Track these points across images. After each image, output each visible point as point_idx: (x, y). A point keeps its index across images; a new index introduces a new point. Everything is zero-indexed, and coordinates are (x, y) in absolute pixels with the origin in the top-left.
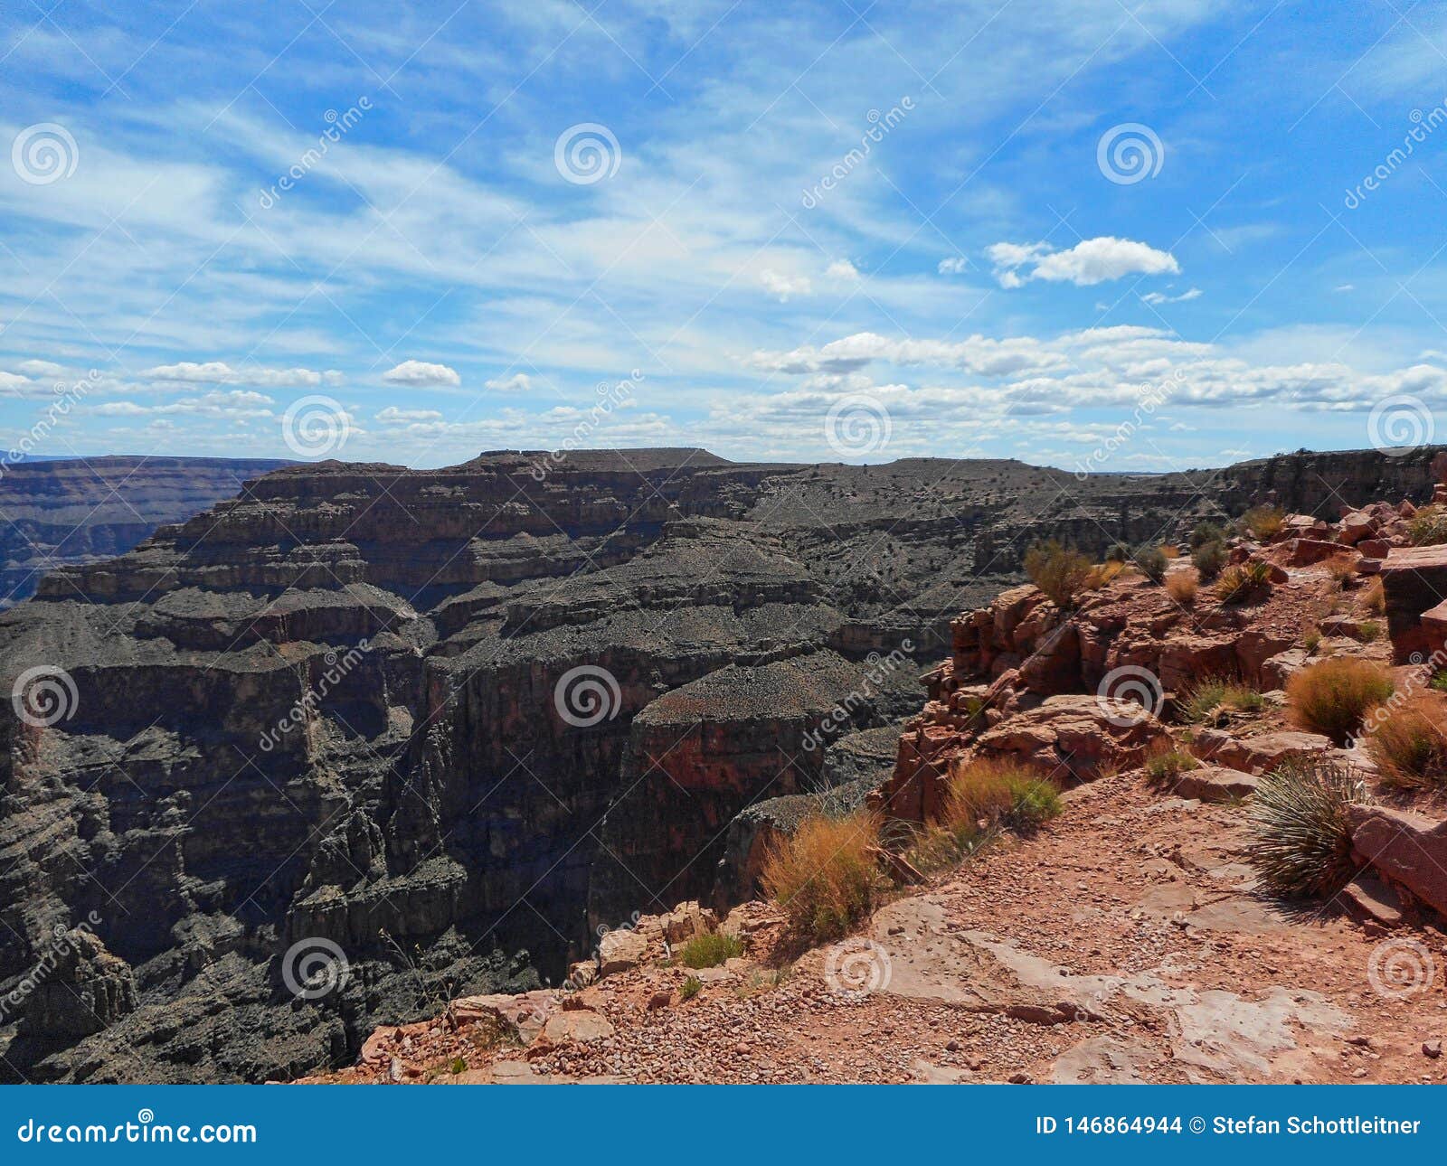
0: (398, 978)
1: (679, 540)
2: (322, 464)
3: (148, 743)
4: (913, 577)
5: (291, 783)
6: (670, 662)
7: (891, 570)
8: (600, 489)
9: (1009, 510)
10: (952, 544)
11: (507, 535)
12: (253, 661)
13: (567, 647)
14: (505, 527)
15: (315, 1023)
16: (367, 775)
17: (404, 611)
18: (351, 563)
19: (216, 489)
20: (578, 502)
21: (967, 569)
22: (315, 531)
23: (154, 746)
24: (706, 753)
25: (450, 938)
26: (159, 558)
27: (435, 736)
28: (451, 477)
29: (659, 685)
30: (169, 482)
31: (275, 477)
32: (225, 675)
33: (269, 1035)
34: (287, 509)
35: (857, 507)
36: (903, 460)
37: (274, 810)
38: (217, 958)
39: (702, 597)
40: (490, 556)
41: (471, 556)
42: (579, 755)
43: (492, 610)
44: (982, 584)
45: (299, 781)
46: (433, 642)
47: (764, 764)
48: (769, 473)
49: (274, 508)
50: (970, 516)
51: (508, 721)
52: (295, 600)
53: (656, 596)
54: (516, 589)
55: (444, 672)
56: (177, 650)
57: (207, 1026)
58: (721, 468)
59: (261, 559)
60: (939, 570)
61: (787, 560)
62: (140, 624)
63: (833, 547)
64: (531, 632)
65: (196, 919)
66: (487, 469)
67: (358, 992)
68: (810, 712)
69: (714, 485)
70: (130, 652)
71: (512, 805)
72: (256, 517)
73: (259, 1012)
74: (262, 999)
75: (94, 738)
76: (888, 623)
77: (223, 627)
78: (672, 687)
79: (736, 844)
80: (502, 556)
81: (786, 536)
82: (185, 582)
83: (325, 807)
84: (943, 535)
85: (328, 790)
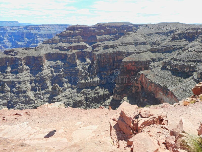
0: (92, 91)
1: (127, 36)
2: (76, 25)
3: (58, 62)
4: (161, 41)
5: (75, 68)
6: (126, 53)
7: (158, 40)
8: (114, 28)
9: (177, 30)
10: (168, 36)
11: (101, 35)
12: (69, 52)
13: (112, 51)
14: (101, 34)
15: (83, 96)
16: (84, 67)
17: (88, 46)
18: (81, 39)
19: (59, 29)
20: (111, 30)
21: (170, 40)
22: (76, 35)
23: (58, 63)
24: (132, 65)
25: (98, 87)
26: (57, 38)
27: (95, 62)
28: (94, 27)
29: (125, 56)
30: (53, 28)
31: (70, 27)
32: (66, 54)
33: (78, 97)
34: (72, 32)
35: (153, 30)
36: (160, 23)
37: (73, 71)
38: (68, 89)
39: (130, 44)
40: (99, 38)
41: (97, 38)
42: (113, 65)
43: (99, 46)
44: (173, 42)
45: (76, 68)
46: (92, 50)
47: (140, 67)
48: (139, 25)
49: (70, 32)
50: (171, 31)
51: (104, 61)
52: (74, 44)
53: (124, 44)
54: (103, 43)
55: (96, 54)
56: (60, 51)
57: (70, 95)
58: (132, 25)
59: (69, 39)
60: (165, 40)
61: (142, 38)
62: (55, 47)
63: (149, 36)
64: (107, 49)
65: (65, 84)
66: (98, 25)
67: (87, 93)
68: (147, 60)
69: (131, 27)
70: (54, 51)
71: (105, 71)
72: (68, 33)
73: (76, 94)
74: (76, 93)
75: (51, 62)
76: (158, 48)
77: (65, 48)
78: (126, 56)
79: (138, 76)
80: (101, 38)
81: (142, 35)
82: (60, 42)
83: (79, 71)
84: (166, 34)
85: (80, 69)
